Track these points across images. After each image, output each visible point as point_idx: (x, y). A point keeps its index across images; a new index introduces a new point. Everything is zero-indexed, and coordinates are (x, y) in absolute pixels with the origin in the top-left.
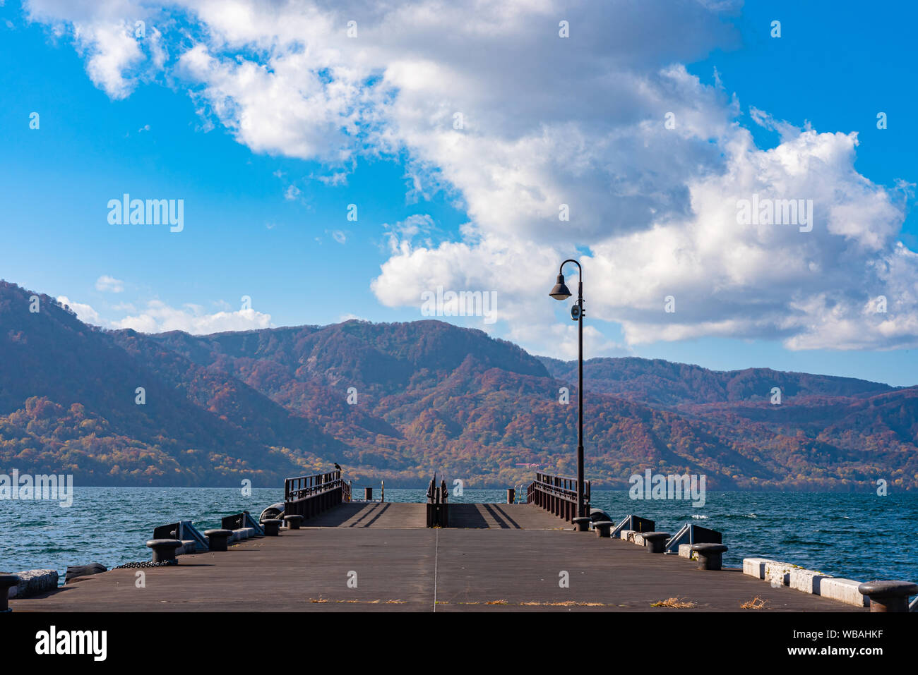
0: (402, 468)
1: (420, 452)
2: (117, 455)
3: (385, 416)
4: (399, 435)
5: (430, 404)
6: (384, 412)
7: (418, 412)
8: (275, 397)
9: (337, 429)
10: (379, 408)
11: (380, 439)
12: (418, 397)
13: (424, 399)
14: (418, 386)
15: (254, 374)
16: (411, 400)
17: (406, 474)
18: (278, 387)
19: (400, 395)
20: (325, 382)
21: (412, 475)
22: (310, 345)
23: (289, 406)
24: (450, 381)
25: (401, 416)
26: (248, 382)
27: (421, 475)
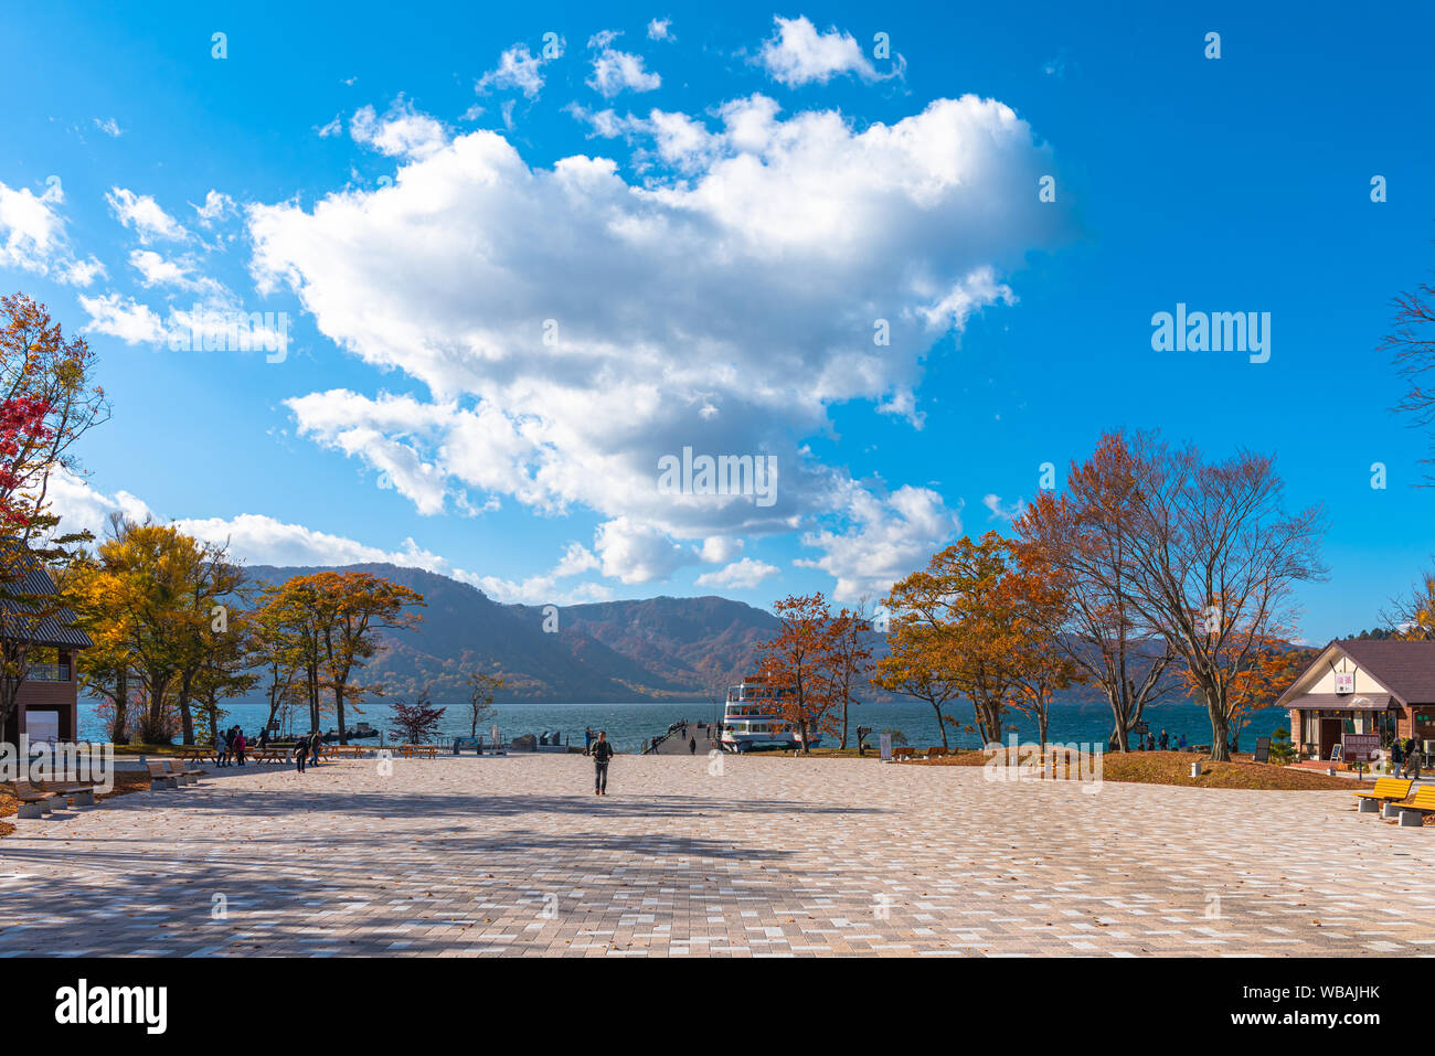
0: (696, 690)
1: (706, 681)
2: (517, 684)
3: (684, 658)
4: (692, 669)
5: (712, 650)
6: (682, 655)
7: (704, 655)
8: (613, 646)
9: (653, 666)
10: (680, 652)
11: (681, 673)
12: (704, 646)
13: (708, 647)
14: (705, 639)
15: (600, 631)
16: (701, 648)
17: (697, 694)
18: (615, 640)
19: (693, 645)
20: (645, 637)
21: (701, 694)
22: (635, 612)
23: (623, 652)
24: (724, 636)
25: (694, 657)
26: (596, 636)
27: (707, 695)
